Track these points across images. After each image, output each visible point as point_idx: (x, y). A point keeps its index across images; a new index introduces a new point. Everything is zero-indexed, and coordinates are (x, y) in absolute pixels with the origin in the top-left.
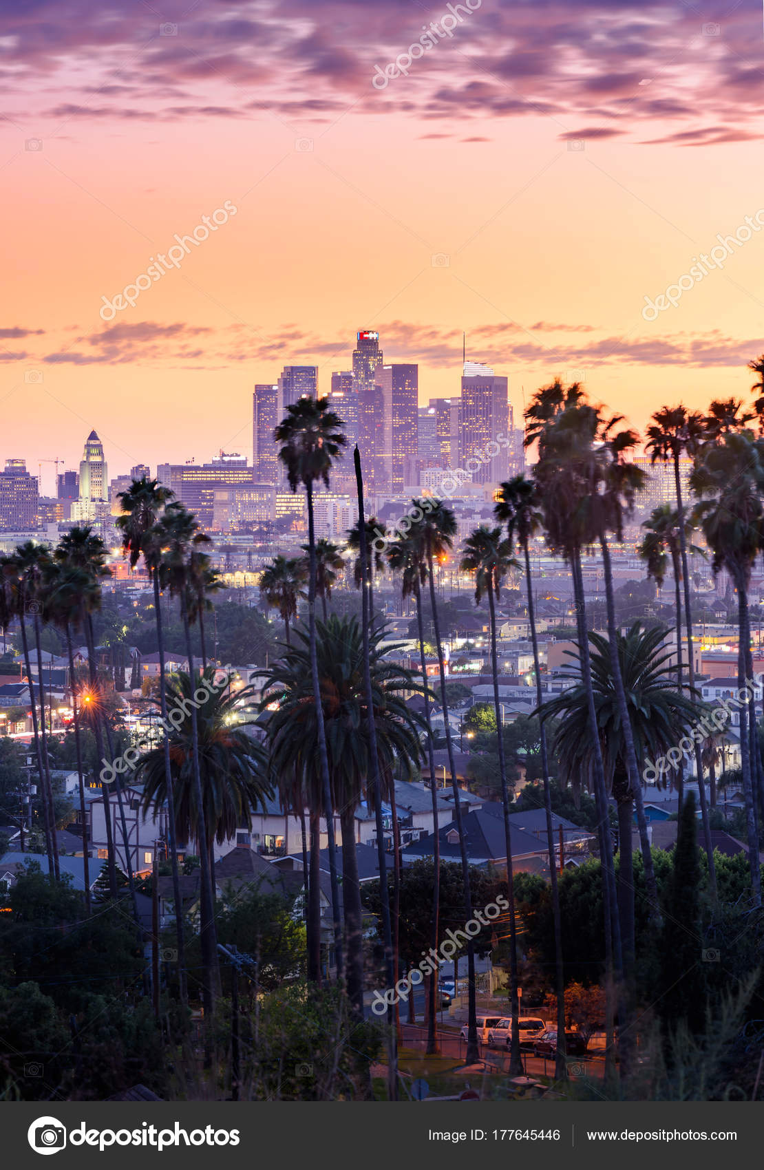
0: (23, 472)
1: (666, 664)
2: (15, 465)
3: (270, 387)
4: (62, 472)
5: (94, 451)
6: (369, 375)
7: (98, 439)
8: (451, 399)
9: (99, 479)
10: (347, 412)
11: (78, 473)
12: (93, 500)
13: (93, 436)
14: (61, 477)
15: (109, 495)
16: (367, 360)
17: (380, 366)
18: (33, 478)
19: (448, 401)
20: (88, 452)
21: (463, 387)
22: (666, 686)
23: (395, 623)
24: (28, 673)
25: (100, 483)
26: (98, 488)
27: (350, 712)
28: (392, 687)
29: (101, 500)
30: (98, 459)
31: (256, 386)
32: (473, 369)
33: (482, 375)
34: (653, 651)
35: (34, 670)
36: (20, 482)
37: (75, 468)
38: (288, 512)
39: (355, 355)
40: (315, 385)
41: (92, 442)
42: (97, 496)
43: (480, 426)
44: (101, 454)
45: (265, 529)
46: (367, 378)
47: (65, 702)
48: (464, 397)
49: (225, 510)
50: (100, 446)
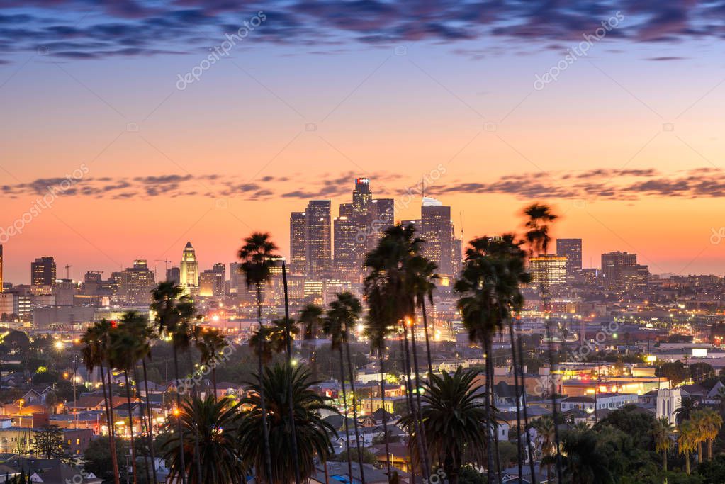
0: (145, 268)
1: (477, 393)
2: (140, 263)
3: (300, 213)
4: (170, 268)
5: (189, 255)
6: (363, 205)
7: (191, 247)
8: (416, 221)
9: (193, 272)
10: (349, 230)
11: (180, 268)
12: (189, 286)
13: (189, 245)
14: (169, 271)
15: (199, 283)
16: (362, 196)
17: (370, 200)
18: (151, 272)
19: (414, 222)
20: (186, 256)
21: (422, 213)
22: (478, 406)
23: (374, 363)
24: (138, 396)
25: (193, 275)
26: (192, 278)
27: (286, 423)
28: (312, 407)
29: (194, 286)
30: (192, 260)
31: (292, 213)
32: (429, 202)
33: (435, 205)
34: (470, 384)
35: (143, 394)
36: (143, 275)
37: (177, 265)
38: (312, 293)
39: (354, 193)
40: (329, 213)
41: (188, 249)
42: (191, 282)
43: (433, 238)
44: (194, 256)
45: (298, 304)
46: (361, 208)
47: (161, 414)
48: (423, 220)
49: (272, 292)
50: (193, 251)
